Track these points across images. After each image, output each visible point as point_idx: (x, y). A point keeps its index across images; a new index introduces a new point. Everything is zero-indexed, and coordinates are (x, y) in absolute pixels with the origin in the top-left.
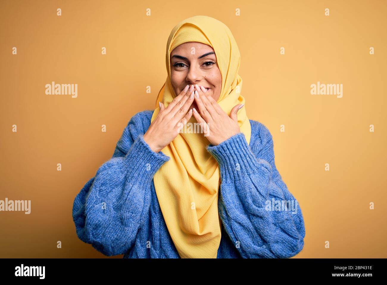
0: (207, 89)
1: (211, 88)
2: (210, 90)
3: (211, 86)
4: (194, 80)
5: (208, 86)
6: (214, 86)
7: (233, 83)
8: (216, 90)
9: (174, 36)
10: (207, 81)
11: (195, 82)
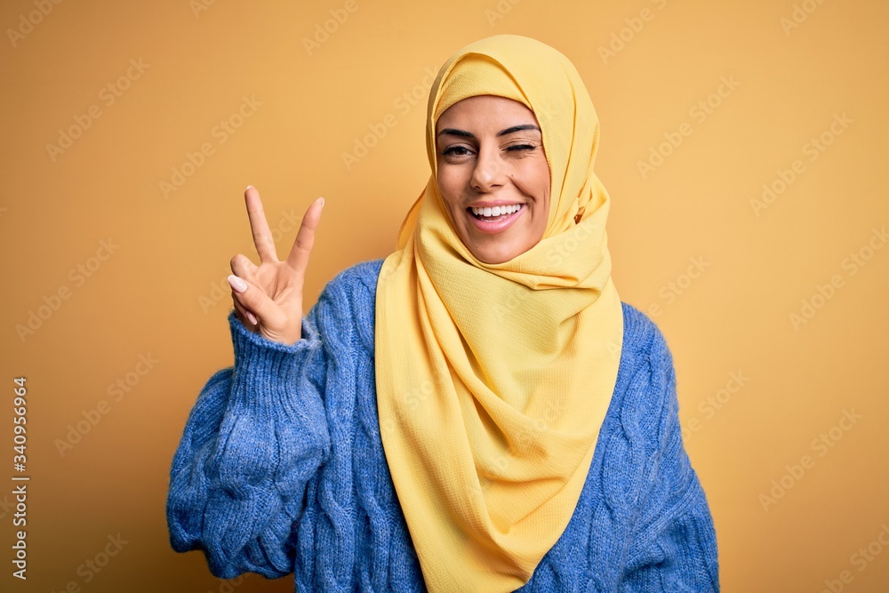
0: (519, 207)
1: (527, 204)
2: (525, 208)
3: (528, 199)
4: (489, 183)
5: (520, 199)
6: (533, 198)
7: (581, 191)
8: (538, 207)
9: (443, 80)
10: (518, 187)
11: (490, 189)
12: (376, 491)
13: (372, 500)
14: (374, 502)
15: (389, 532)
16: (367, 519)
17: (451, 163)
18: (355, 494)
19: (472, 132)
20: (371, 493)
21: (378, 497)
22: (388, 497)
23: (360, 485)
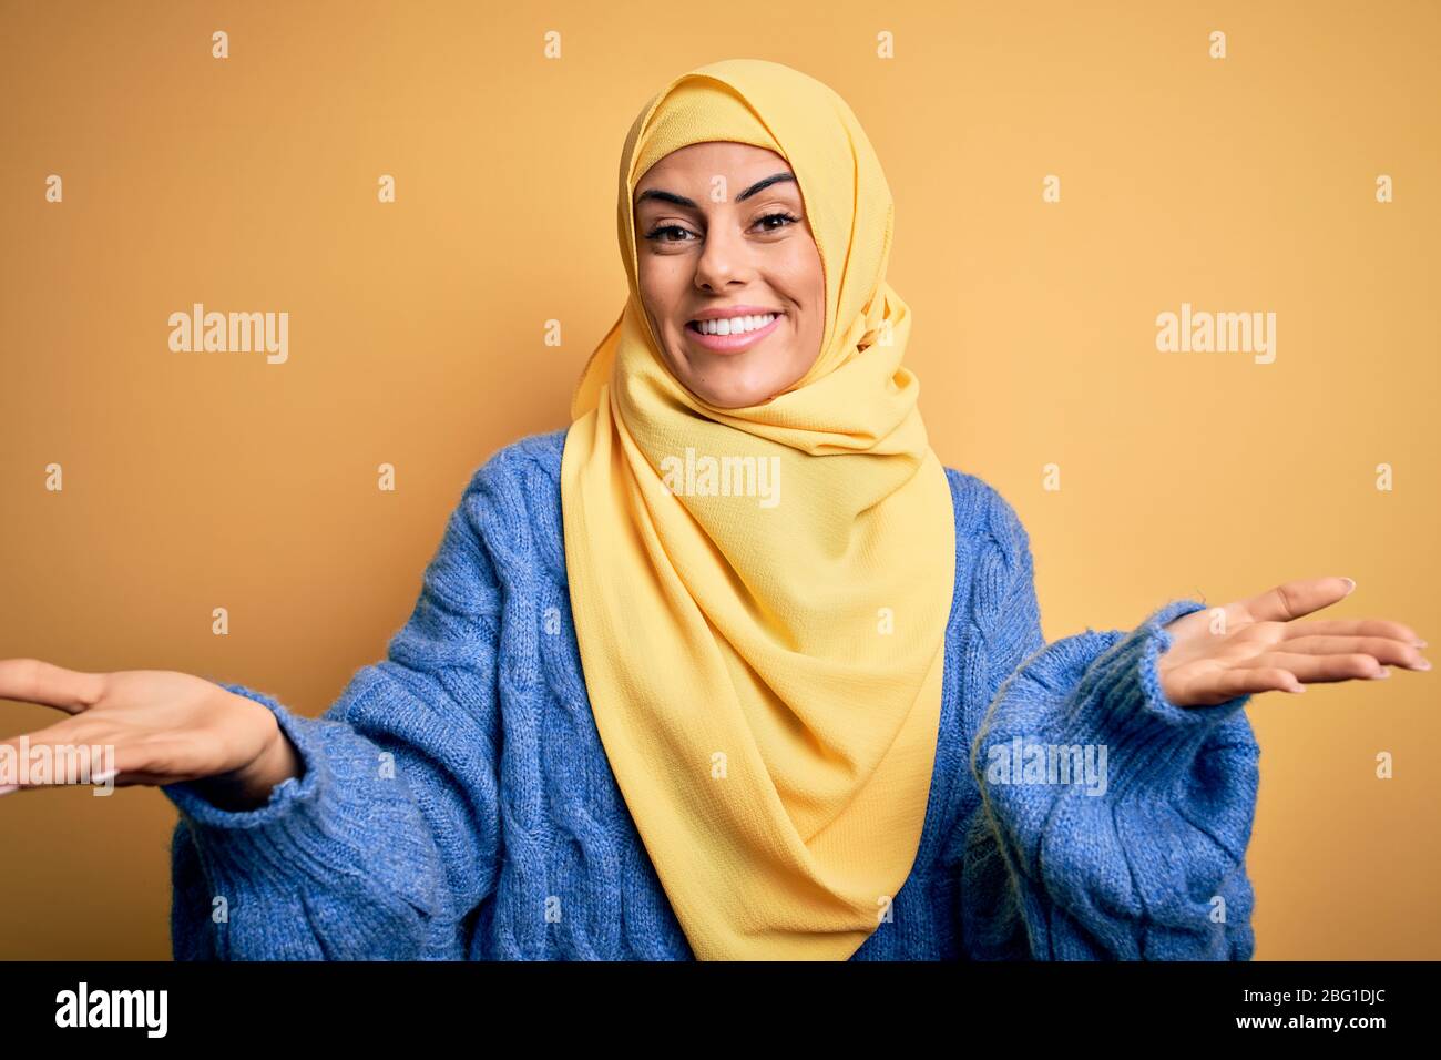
0: (772, 319)
1: (786, 313)
2: (781, 319)
3: (787, 304)
5: (773, 303)
6: (797, 303)
7: (869, 306)
8: (805, 317)
9: (644, 125)
10: (772, 284)
11: (726, 288)
12: (587, 799)
13: (581, 815)
14: (587, 817)
15: (617, 860)
16: (577, 846)
17: (658, 252)
18: (548, 808)
19: (693, 198)
20: (579, 802)
21: (592, 807)
22: (609, 803)
23: (558, 791)
